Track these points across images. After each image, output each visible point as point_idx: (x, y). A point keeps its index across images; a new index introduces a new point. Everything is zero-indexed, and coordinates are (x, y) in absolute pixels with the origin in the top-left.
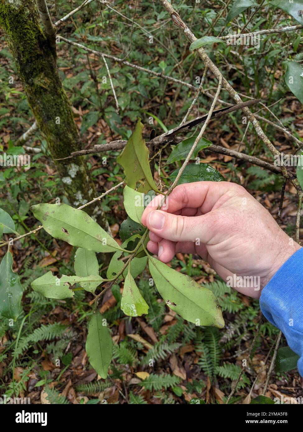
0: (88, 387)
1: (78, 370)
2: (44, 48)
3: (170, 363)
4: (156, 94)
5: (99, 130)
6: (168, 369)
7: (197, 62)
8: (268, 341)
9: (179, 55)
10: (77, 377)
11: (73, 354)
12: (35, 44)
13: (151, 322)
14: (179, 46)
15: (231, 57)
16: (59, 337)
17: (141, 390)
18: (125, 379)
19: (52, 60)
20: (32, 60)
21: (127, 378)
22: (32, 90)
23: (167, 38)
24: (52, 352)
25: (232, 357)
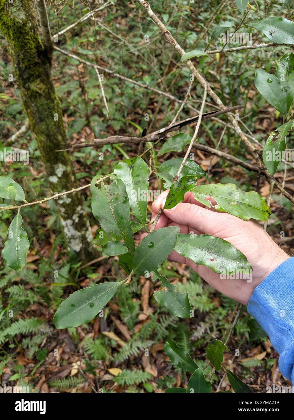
0: (61, 382)
1: (52, 365)
2: (41, 57)
3: (142, 361)
4: (139, 106)
5: (83, 136)
6: (140, 366)
7: (178, 79)
8: (235, 341)
9: (161, 72)
10: (51, 373)
11: (48, 350)
12: (34, 53)
13: (126, 320)
14: (162, 63)
15: (209, 76)
16: (35, 332)
17: (113, 386)
18: (98, 375)
19: (48, 68)
20: (30, 67)
21: (100, 374)
22: (28, 94)
23: (151, 56)
24: (28, 348)
25: (201, 355)
